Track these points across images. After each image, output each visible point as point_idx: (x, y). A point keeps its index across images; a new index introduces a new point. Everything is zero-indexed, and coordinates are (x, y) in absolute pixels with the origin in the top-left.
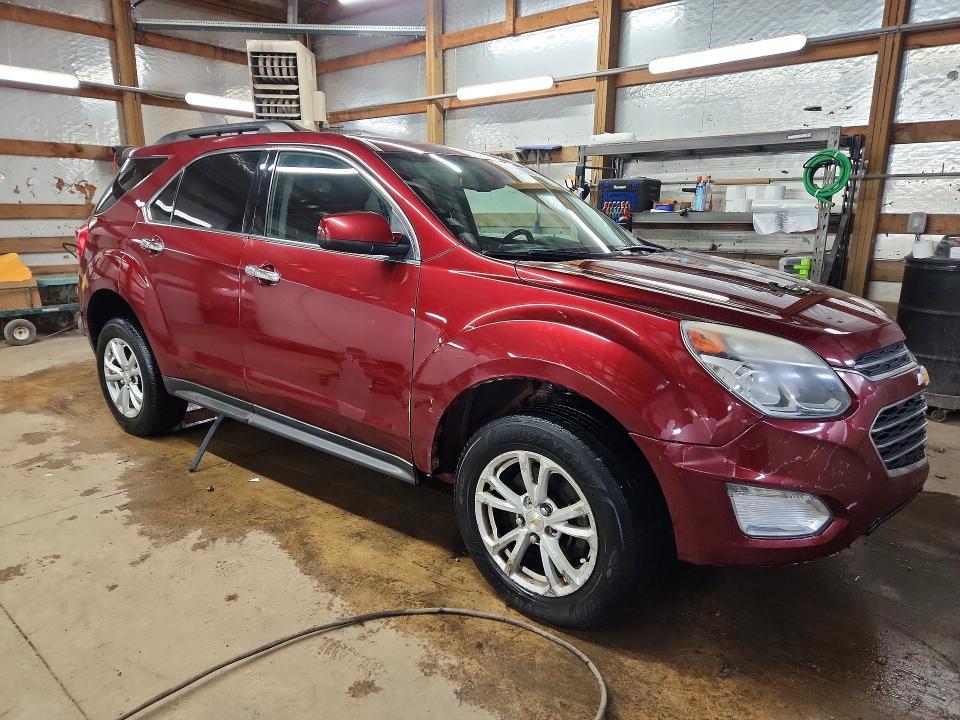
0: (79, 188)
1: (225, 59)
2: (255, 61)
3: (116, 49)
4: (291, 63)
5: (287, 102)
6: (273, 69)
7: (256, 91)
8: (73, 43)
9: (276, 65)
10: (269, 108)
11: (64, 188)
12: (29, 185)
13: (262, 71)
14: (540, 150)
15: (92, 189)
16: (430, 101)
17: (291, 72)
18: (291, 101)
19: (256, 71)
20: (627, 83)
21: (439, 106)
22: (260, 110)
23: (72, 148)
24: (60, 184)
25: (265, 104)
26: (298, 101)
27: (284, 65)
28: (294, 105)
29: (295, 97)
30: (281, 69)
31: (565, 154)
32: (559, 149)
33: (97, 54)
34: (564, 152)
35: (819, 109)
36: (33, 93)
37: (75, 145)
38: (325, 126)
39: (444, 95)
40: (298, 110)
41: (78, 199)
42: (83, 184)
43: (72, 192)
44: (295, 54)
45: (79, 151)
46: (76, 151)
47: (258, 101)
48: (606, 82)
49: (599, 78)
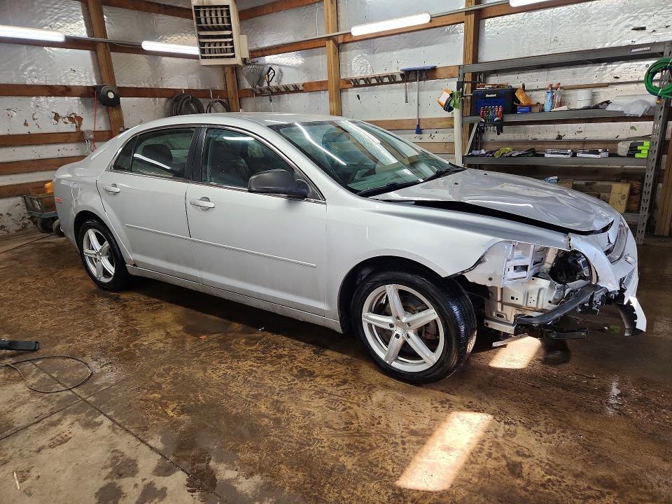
0: (70, 119)
1: (166, 13)
2: (198, 13)
3: (88, 10)
4: (225, 13)
5: (223, 44)
6: (211, 19)
7: (200, 37)
8: (57, 6)
9: (213, 15)
10: (210, 49)
11: (60, 120)
12: (34, 119)
13: (203, 20)
14: (419, 70)
15: (80, 119)
16: (328, 38)
17: (225, 20)
18: (226, 43)
19: (199, 21)
20: (489, 15)
21: (335, 42)
22: (203, 51)
23: (63, 89)
24: (57, 117)
25: (206, 47)
26: (232, 43)
27: (219, 15)
28: (229, 46)
29: (230, 40)
30: (217, 19)
31: (439, 73)
32: (434, 69)
33: (74, 14)
34: (438, 71)
35: (643, 29)
36: (30, 47)
37: (65, 86)
38: (247, 61)
39: (339, 33)
40: (233, 50)
41: (70, 128)
42: (73, 116)
43: (66, 123)
44: (228, 6)
45: (68, 91)
46: (66, 91)
47: (202, 44)
48: (473, 15)
49: (467, 13)
